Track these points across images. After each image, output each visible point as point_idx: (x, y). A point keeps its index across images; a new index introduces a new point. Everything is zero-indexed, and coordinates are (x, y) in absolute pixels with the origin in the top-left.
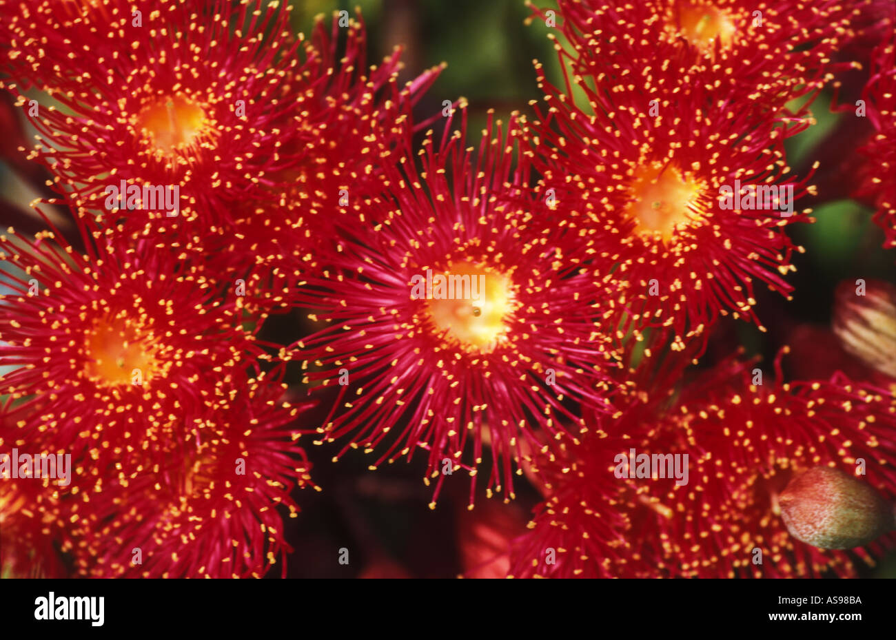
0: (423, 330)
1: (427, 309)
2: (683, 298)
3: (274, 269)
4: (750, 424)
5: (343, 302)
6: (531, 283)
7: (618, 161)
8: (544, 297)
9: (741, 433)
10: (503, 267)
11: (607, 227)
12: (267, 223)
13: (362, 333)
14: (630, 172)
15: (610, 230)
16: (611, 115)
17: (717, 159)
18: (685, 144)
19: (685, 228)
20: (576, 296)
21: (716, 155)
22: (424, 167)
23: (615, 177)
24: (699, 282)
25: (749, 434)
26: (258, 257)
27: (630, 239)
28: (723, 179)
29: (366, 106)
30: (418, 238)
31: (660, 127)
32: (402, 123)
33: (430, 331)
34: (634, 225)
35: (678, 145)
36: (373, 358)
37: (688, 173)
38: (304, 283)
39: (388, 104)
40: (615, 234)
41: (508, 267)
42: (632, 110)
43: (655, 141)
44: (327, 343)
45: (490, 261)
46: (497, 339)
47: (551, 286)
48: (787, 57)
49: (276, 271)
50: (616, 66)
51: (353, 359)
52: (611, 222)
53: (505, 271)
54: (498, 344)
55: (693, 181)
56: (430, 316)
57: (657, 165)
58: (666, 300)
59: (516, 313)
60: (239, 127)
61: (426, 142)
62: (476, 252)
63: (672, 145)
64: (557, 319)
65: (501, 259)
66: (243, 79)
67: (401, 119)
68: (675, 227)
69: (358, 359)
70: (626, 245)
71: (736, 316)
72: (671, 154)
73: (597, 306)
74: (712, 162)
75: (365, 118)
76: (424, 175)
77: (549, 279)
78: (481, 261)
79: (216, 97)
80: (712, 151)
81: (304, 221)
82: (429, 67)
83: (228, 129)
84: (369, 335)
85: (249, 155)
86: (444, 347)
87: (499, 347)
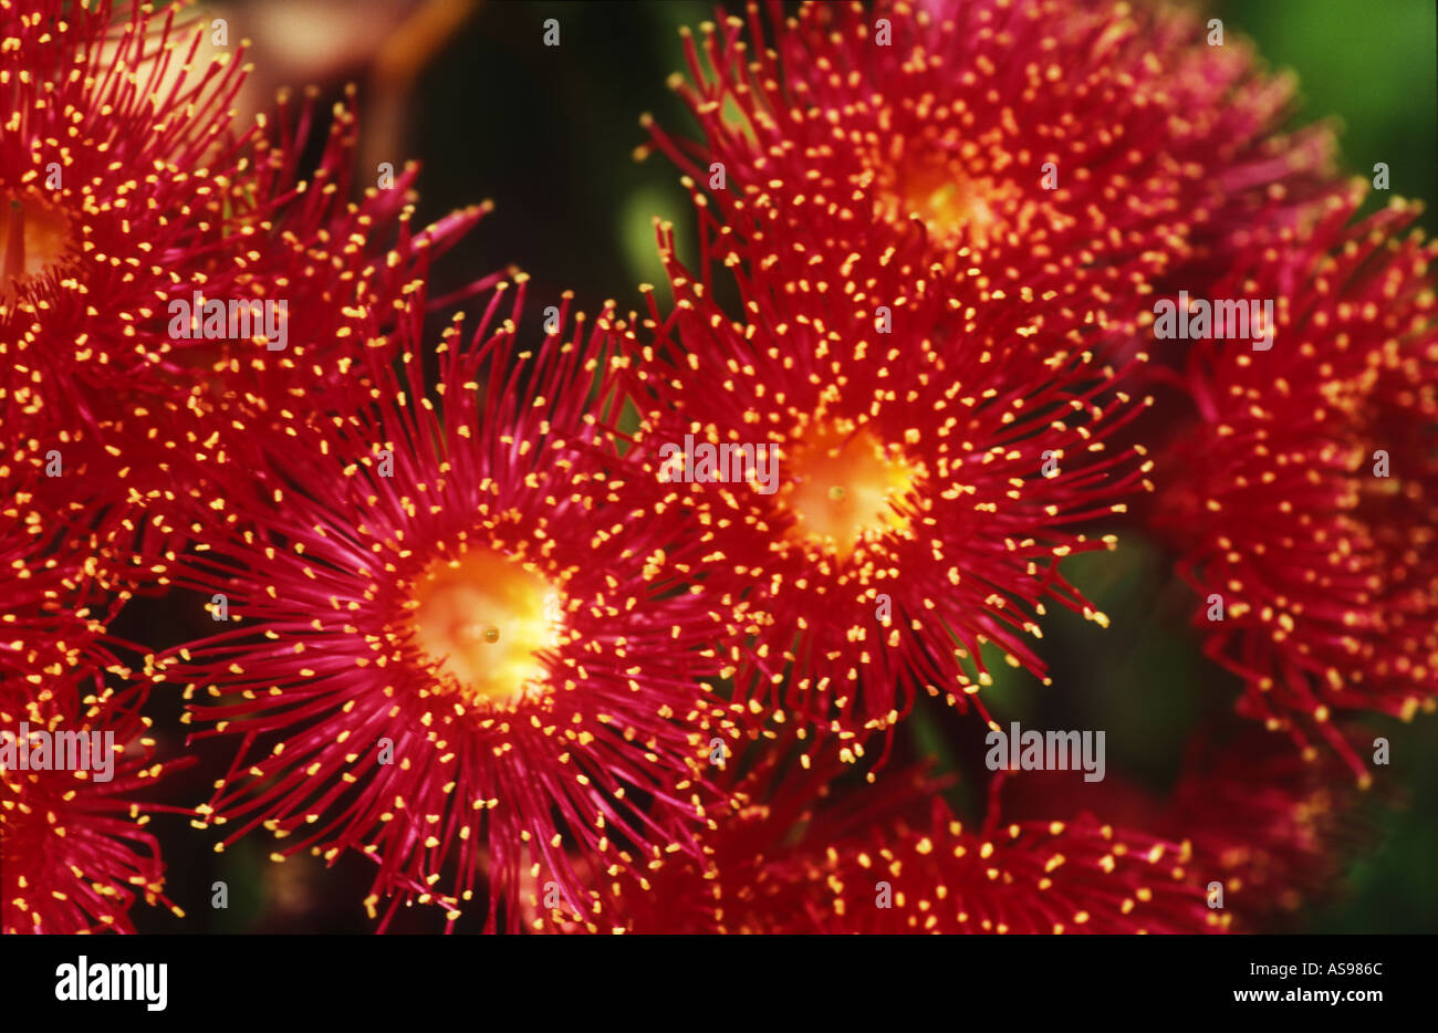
0: (402, 656)
1: (410, 620)
2: (865, 658)
3: (156, 515)
4: (941, 891)
5: (271, 590)
6: (600, 599)
7: (781, 410)
8: (619, 626)
9: (924, 905)
10: (553, 565)
11: (750, 520)
12: (153, 433)
13: (299, 648)
14: (797, 432)
15: (754, 525)
16: (782, 329)
17: (951, 429)
18: (901, 395)
19: (879, 537)
20: (676, 632)
21: (951, 422)
22: (442, 375)
23: (772, 435)
24: (895, 634)
25: (937, 907)
26: (132, 491)
27: (786, 544)
28: (958, 463)
29: (352, 255)
30: (416, 498)
31: (862, 360)
32: (413, 293)
33: (414, 660)
34: (792, 521)
35: (891, 396)
36: (305, 695)
37: (895, 447)
38: (206, 547)
39: (392, 258)
40: (762, 532)
41: (563, 566)
42: (818, 325)
43: (848, 384)
44: (233, 658)
45: (533, 553)
46: (525, 688)
47: (635, 609)
48: (1081, 274)
49: (158, 520)
50: (799, 247)
51: (275, 691)
52: (756, 511)
53: (555, 573)
54: (524, 697)
55: (903, 462)
56: (413, 633)
57: (845, 426)
58: (836, 659)
59: (563, 648)
60: (134, 262)
61: (448, 332)
62: (510, 534)
63: (879, 394)
64: (631, 667)
65: (552, 550)
66: (152, 179)
67: (413, 286)
68: (863, 534)
69: (284, 693)
70: (777, 553)
71: (951, 700)
72: (875, 409)
73: (709, 653)
74: (943, 432)
75: (347, 276)
76: (441, 388)
77: (632, 596)
78: (515, 551)
79: (97, 204)
80: (944, 414)
81: (221, 438)
82: (462, 206)
83: (115, 262)
84: (310, 653)
85: (146, 313)
86: (437, 690)
87: (525, 703)
